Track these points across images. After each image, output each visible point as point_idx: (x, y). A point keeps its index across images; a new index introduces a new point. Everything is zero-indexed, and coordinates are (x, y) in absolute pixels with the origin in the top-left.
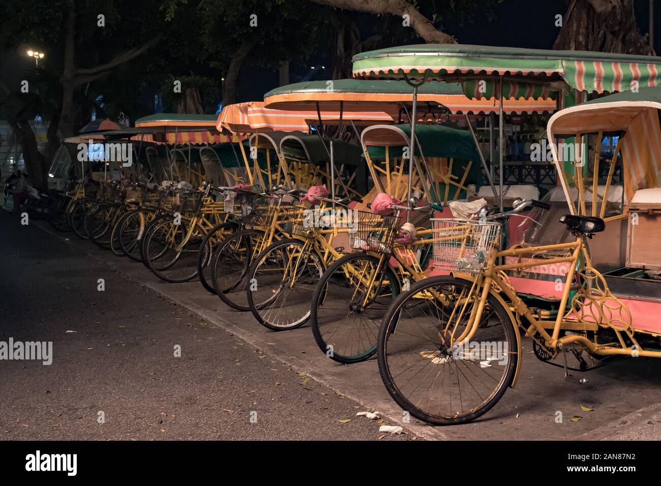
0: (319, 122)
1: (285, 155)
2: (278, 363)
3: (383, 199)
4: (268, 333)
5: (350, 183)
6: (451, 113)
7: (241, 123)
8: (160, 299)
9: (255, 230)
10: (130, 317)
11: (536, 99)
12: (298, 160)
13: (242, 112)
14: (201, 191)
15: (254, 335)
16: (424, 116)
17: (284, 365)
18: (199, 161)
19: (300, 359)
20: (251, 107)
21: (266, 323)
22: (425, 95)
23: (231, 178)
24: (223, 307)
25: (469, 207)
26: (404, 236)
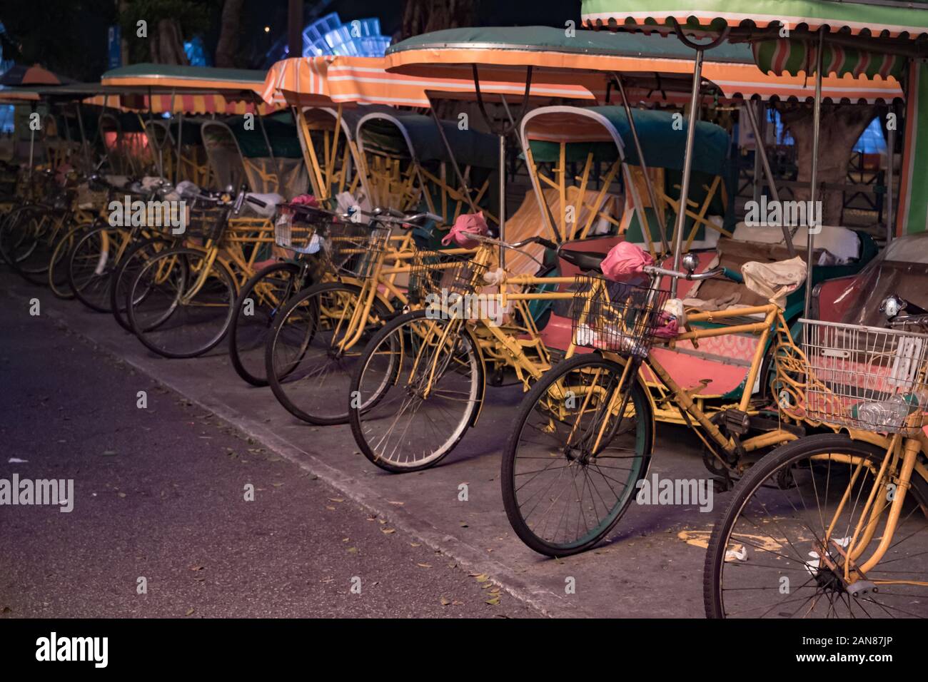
0: (476, 95)
1: (365, 145)
2: (424, 547)
3: (628, 254)
4: (381, 477)
5: (479, 197)
6: (723, 95)
7: (312, 91)
8: (159, 392)
9: (345, 284)
10: (117, 430)
11: (870, 77)
12: (384, 154)
13: (315, 71)
14: (225, 204)
15: (358, 482)
16: (648, 96)
17: (437, 555)
18: (199, 142)
19: (465, 542)
20: (334, 65)
21: (380, 459)
22: (680, 61)
23: (257, 175)
24: (278, 414)
25: (779, 273)
26: (666, 323)
